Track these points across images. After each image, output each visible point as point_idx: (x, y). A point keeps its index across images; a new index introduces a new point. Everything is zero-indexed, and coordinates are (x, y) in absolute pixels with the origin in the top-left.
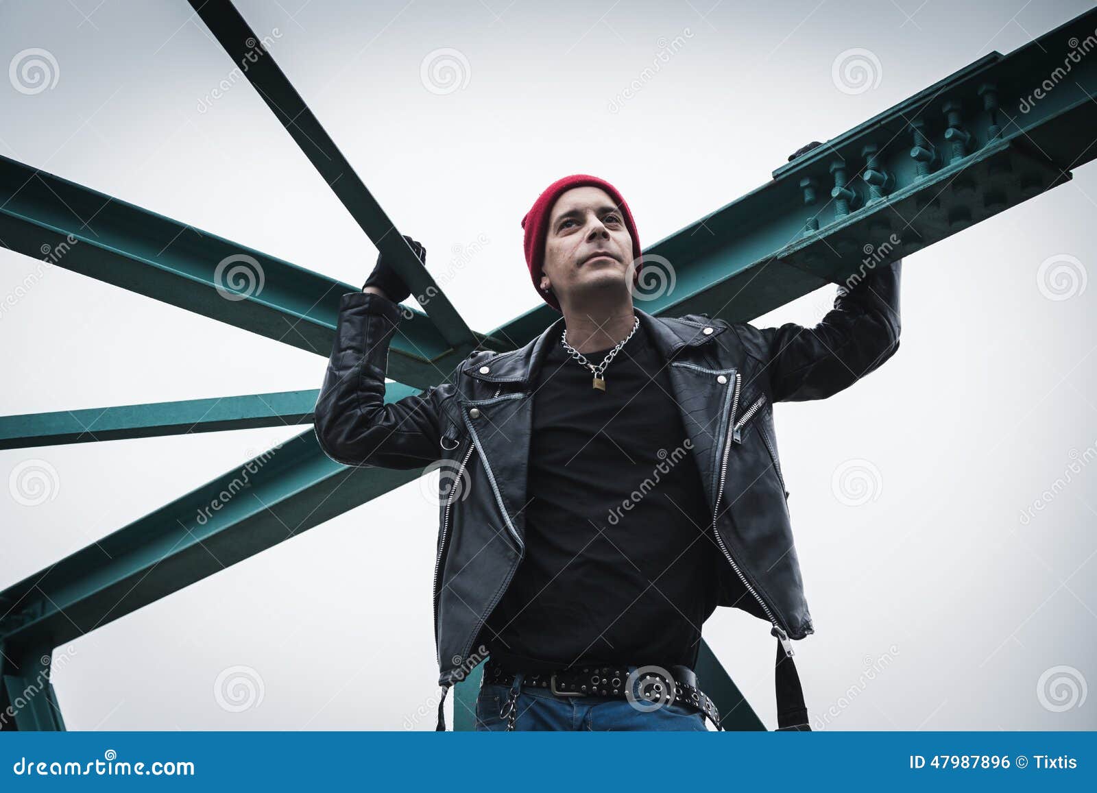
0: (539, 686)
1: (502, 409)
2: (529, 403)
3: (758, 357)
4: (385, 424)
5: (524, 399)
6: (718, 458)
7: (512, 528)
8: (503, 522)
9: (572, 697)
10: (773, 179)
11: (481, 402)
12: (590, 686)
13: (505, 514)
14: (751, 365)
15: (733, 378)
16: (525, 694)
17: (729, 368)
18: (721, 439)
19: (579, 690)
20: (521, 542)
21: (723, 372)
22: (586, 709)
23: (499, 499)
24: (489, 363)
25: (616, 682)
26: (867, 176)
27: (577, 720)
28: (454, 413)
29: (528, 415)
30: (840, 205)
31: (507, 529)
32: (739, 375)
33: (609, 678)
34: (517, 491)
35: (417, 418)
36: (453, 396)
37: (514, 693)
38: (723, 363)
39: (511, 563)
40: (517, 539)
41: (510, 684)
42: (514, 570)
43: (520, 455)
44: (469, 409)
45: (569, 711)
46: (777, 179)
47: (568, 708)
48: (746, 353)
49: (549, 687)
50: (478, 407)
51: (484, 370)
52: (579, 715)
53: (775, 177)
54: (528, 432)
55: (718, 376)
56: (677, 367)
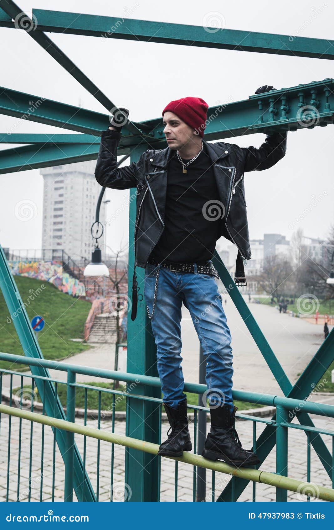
0: (166, 267)
1: (158, 176)
2: (166, 174)
3: (241, 160)
4: (119, 178)
5: (164, 173)
6: (228, 201)
7: (161, 219)
8: (158, 217)
9: (176, 272)
10: (249, 99)
11: (150, 173)
12: (182, 269)
13: (158, 214)
14: (239, 163)
15: (233, 170)
16: (162, 269)
17: (232, 166)
18: (229, 194)
19: (179, 270)
20: (163, 224)
21: (230, 168)
22: (180, 277)
23: (157, 209)
24: (153, 157)
25: (190, 268)
26: (282, 108)
27: (177, 280)
28: (141, 175)
29: (166, 178)
30: (271, 115)
31: (159, 219)
32: (235, 169)
33: (188, 267)
34: (162, 207)
35: (129, 176)
36: (141, 168)
37: (158, 269)
38: (231, 164)
39: (160, 231)
40: (162, 223)
41: (157, 265)
42: (161, 234)
43: (163, 194)
44: (147, 176)
45: (175, 277)
46: (251, 99)
47: (175, 275)
48: (237, 158)
49: (169, 268)
50: (150, 175)
51: (151, 160)
52: (178, 279)
53: (250, 99)
54: (166, 185)
55: (229, 169)
56: (216, 166)
